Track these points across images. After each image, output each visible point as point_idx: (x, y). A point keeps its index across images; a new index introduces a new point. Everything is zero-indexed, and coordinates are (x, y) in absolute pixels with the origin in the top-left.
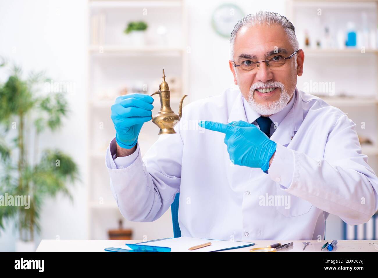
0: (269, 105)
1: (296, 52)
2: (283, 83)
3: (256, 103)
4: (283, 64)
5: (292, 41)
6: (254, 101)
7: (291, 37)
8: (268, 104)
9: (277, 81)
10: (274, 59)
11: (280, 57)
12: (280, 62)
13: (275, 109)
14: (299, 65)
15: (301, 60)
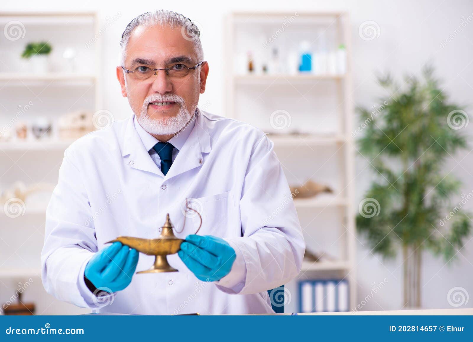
0: (166, 121)
1: (200, 63)
2: (184, 97)
3: (150, 120)
4: (186, 75)
5: (198, 49)
6: (147, 116)
7: (196, 43)
8: (164, 120)
9: (177, 94)
10: (175, 68)
11: (183, 66)
12: (182, 73)
13: (172, 126)
14: (201, 81)
15: (204, 75)
